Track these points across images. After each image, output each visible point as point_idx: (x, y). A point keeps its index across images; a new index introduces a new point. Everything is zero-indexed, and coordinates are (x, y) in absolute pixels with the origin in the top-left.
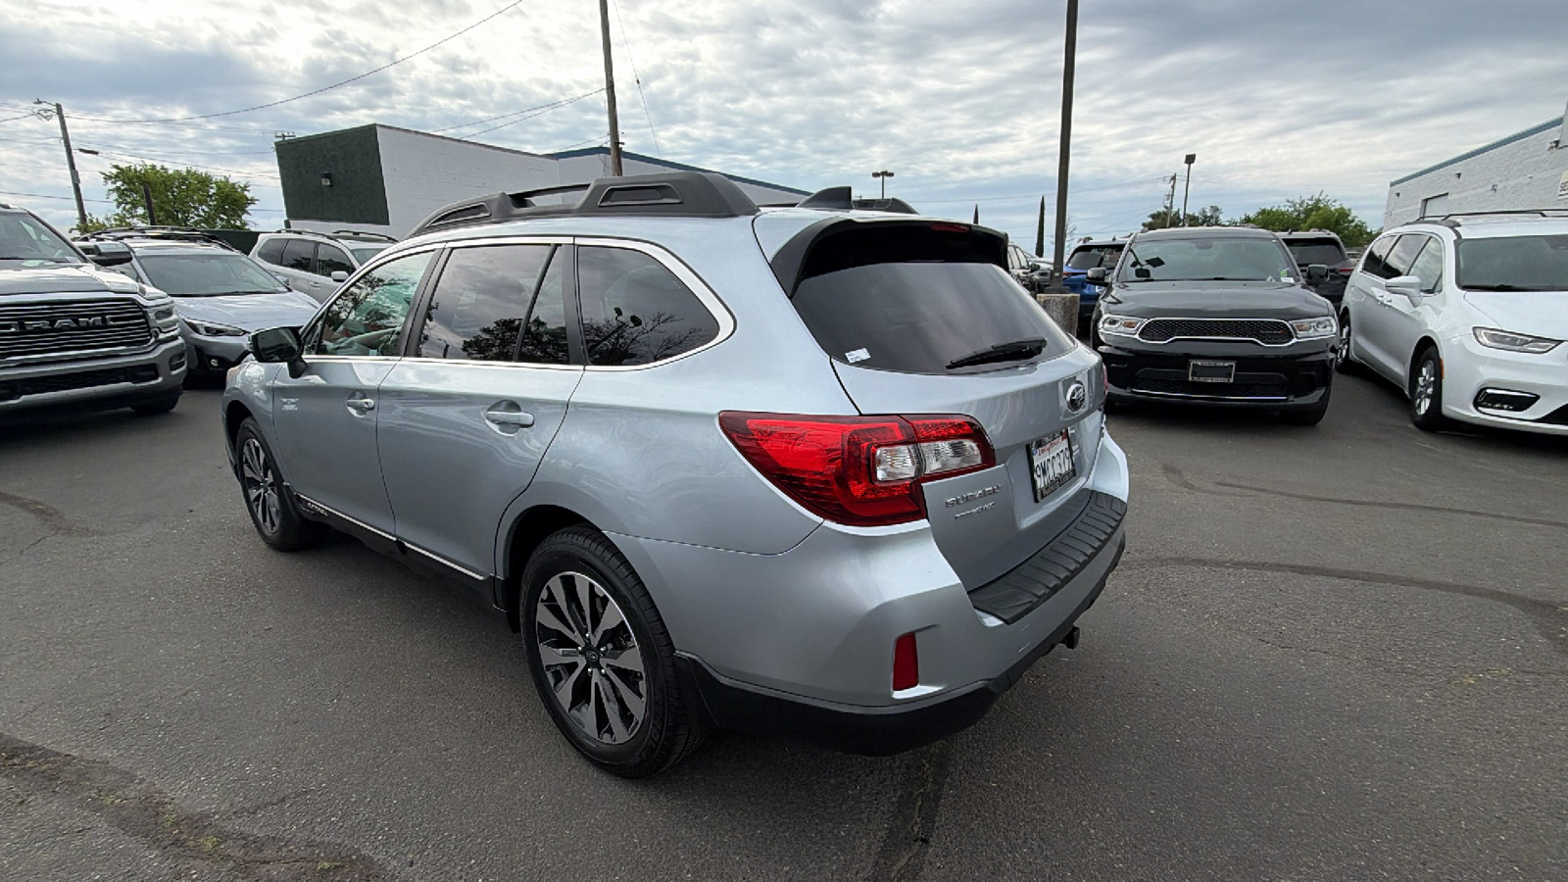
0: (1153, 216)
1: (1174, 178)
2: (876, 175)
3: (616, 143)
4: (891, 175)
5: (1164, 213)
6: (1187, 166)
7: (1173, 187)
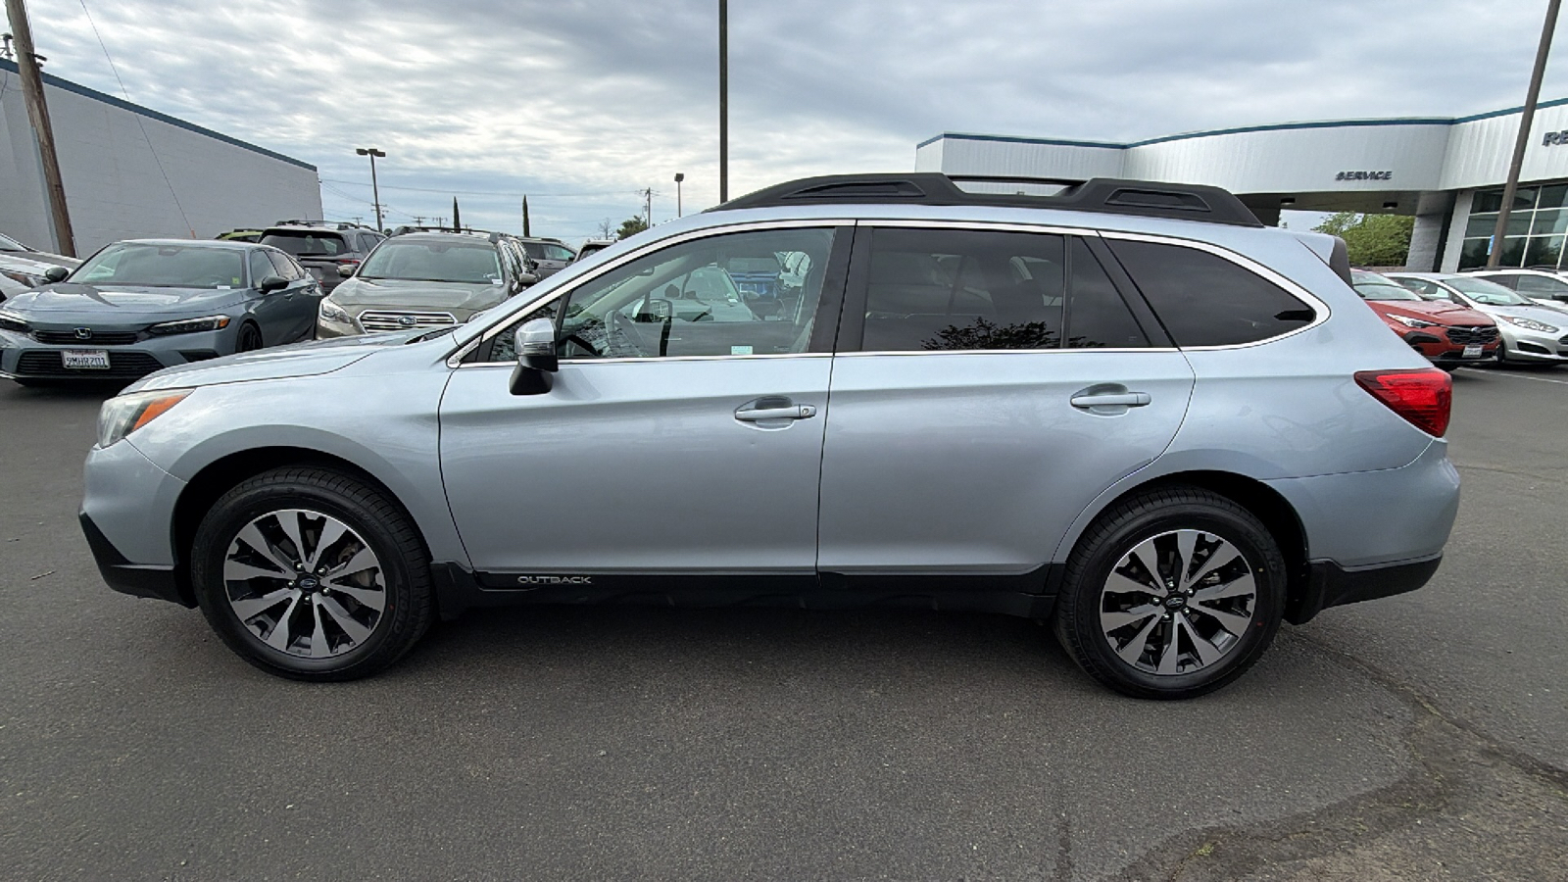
0: (625, 224)
1: (648, 192)
2: (361, 152)
3: (29, 56)
4: (382, 155)
5: (635, 222)
6: (677, 183)
7: (649, 200)
